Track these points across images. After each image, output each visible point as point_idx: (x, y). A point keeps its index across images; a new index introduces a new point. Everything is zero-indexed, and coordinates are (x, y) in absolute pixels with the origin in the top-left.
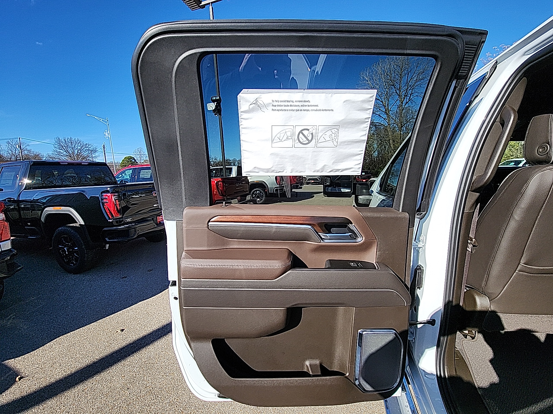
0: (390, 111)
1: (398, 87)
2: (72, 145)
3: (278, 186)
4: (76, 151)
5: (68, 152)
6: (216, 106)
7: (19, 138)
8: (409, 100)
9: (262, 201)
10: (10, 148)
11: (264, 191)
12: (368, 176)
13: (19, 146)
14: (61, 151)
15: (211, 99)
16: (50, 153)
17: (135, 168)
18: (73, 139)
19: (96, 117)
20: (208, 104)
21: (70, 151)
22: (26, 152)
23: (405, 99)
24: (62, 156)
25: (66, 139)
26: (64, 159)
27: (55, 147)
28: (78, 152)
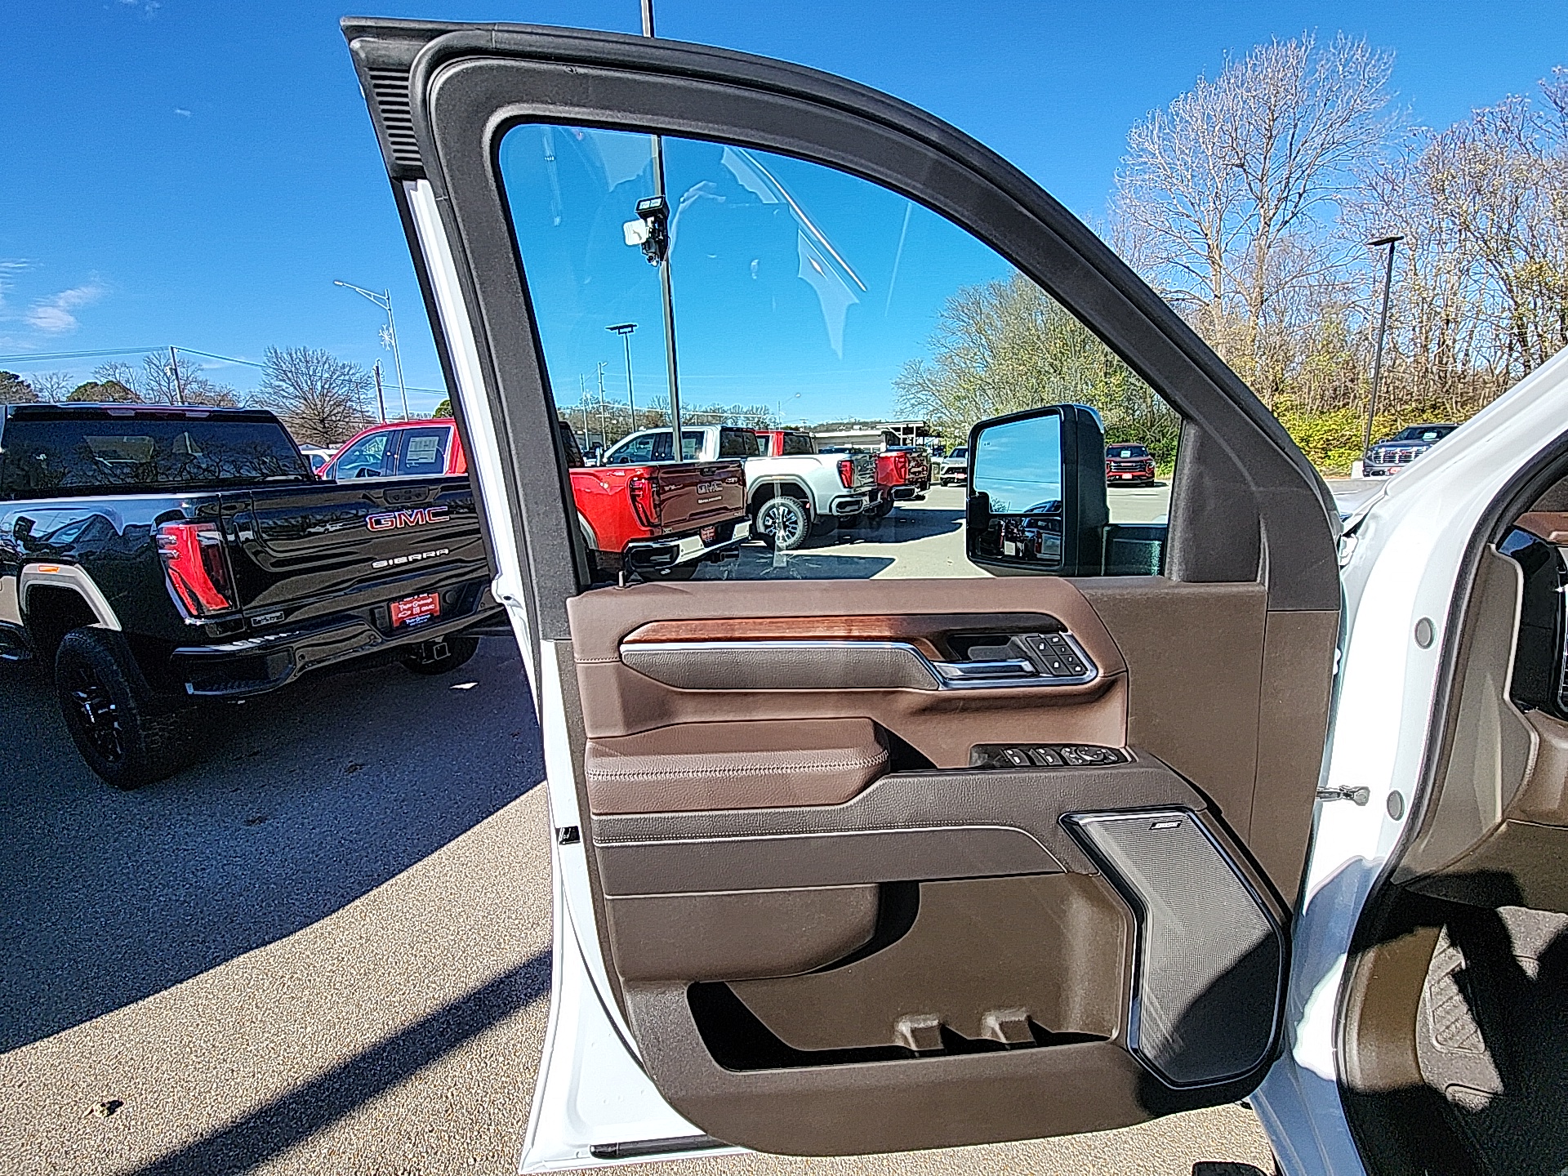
0: (1226, 251)
1: (1260, 173)
2: (308, 368)
3: (845, 492)
4: (319, 384)
5: (299, 386)
6: (653, 232)
7: (172, 348)
8: (1294, 215)
9: (793, 540)
10: (155, 375)
11: (803, 506)
12: (1142, 461)
13: (171, 369)
14: (281, 383)
15: (638, 209)
16: (256, 390)
17: (395, 431)
18: (311, 353)
19: (357, 289)
20: (626, 225)
21: (305, 385)
22: (194, 385)
23: (1280, 211)
24: (284, 397)
25: (293, 352)
26: (290, 406)
27: (268, 375)
28: (323, 387)
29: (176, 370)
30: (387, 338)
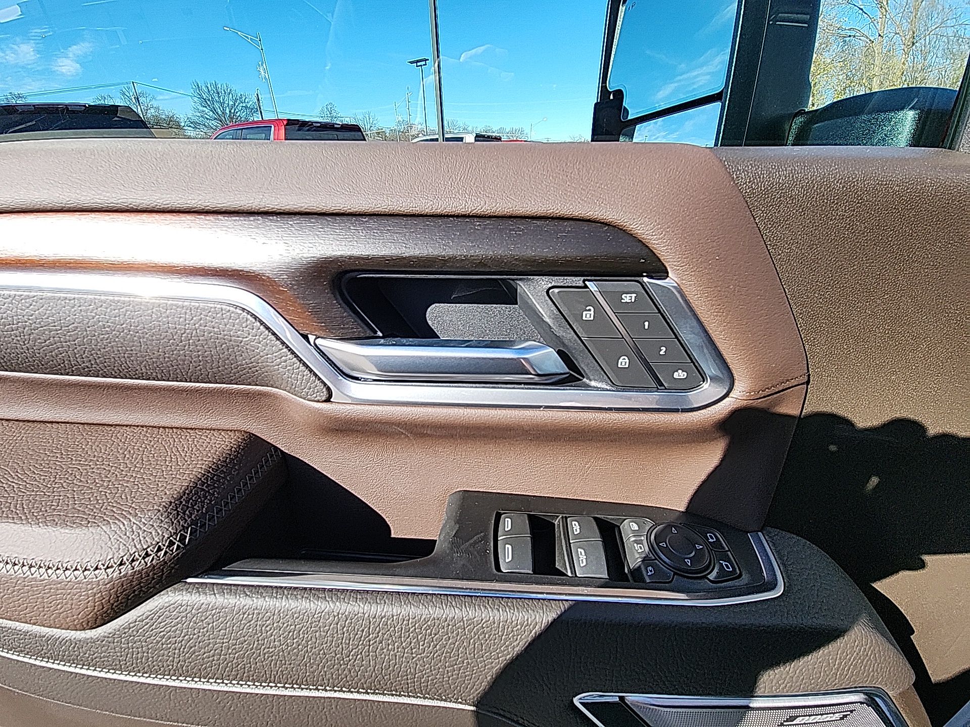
2: (219, 97)
4: (228, 109)
5: (215, 111)
7: (133, 83)
13: (135, 98)
14: (204, 109)
18: (219, 86)
19: (239, 33)
21: (219, 110)
22: (152, 110)
24: (207, 119)
25: (209, 86)
26: (212, 126)
27: (195, 102)
28: (230, 112)
29: (138, 98)
30: (263, 73)
